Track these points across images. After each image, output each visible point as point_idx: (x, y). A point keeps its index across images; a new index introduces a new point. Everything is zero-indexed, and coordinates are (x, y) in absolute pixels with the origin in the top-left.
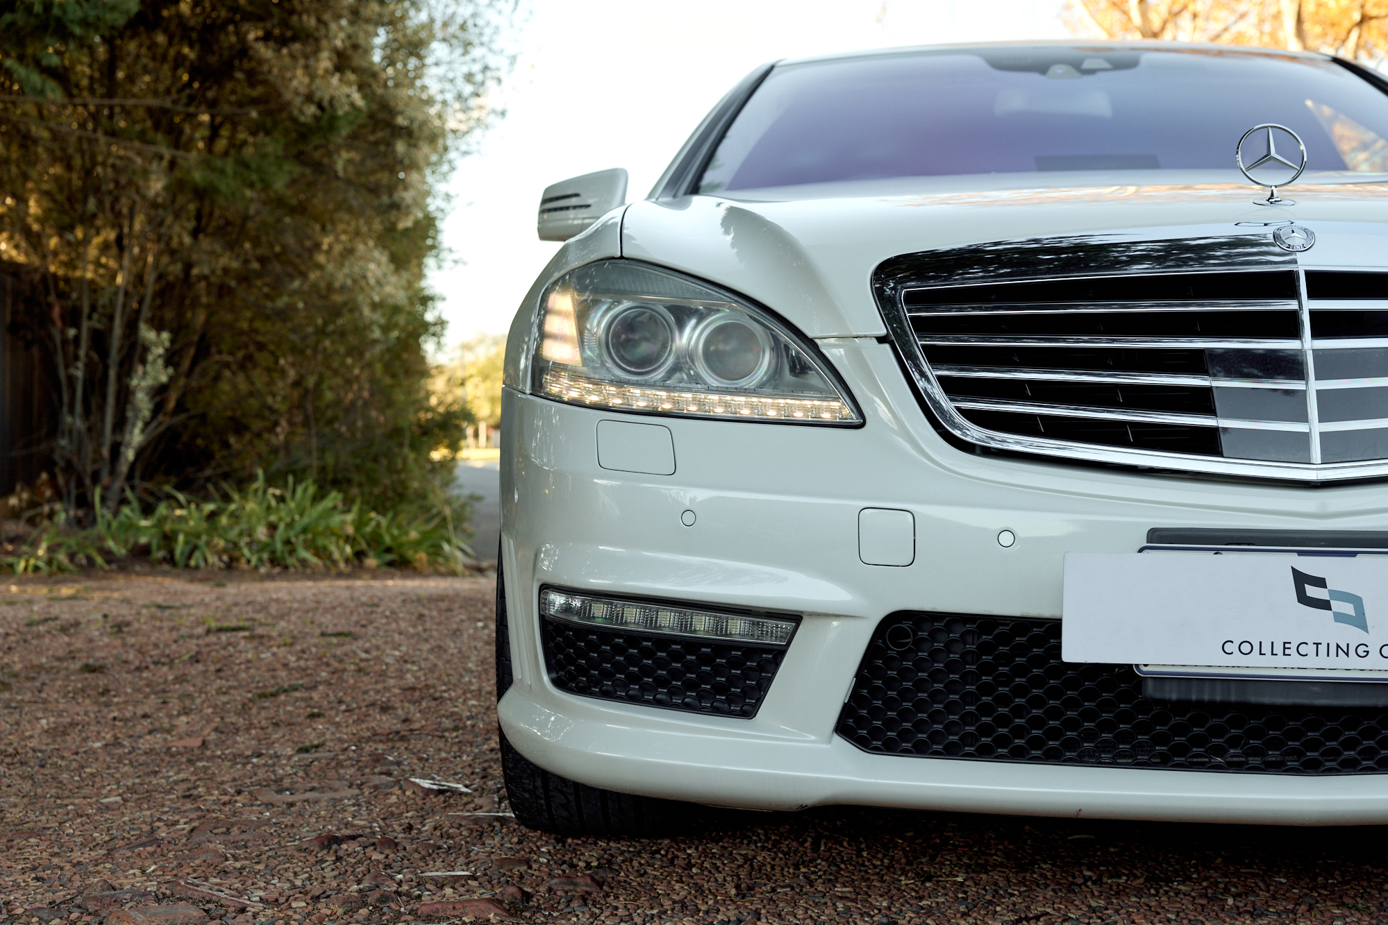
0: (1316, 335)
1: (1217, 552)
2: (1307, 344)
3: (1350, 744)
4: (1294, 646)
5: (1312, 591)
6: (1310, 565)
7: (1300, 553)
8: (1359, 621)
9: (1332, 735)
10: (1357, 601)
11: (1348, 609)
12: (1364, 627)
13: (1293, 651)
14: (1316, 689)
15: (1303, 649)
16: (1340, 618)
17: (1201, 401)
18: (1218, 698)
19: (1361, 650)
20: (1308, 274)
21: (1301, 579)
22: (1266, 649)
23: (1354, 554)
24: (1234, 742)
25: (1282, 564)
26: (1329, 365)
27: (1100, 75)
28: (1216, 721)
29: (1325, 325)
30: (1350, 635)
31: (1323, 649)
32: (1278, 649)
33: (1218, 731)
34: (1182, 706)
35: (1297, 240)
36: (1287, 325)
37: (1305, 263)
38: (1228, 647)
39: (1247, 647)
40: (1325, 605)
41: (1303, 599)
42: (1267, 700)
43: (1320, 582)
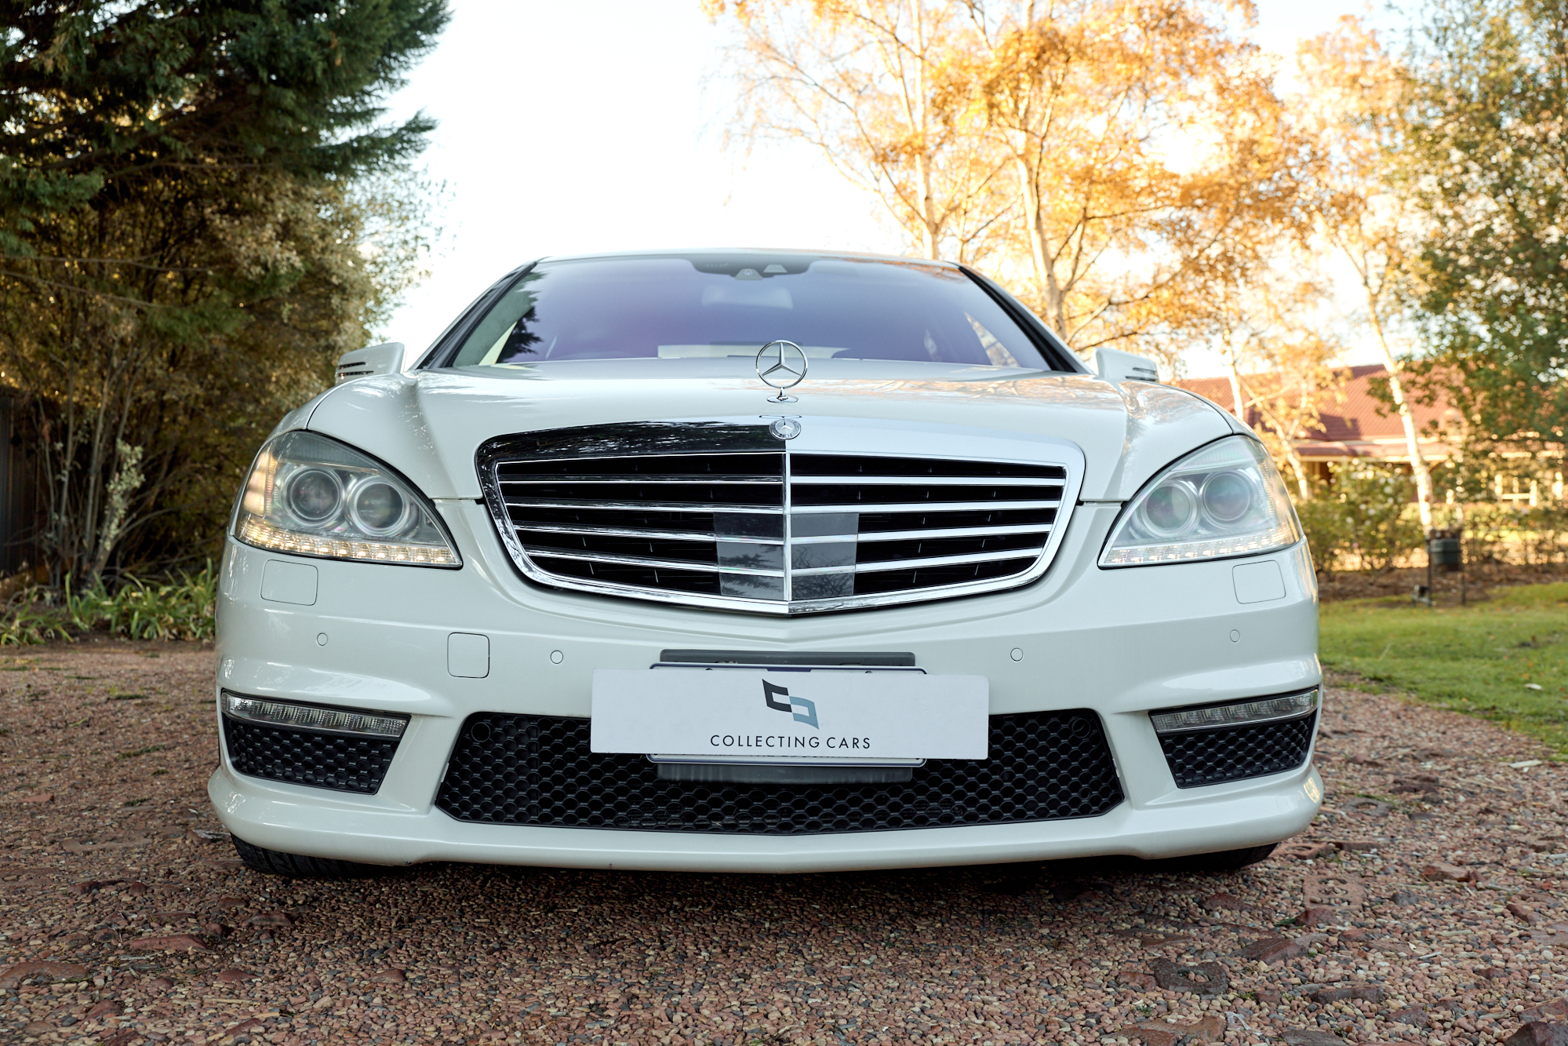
0: (794, 503)
1: (709, 668)
2: (788, 509)
3: (813, 811)
4: (764, 739)
5: (777, 698)
6: (777, 678)
7: (770, 669)
8: (812, 720)
9: (800, 804)
10: (810, 705)
11: (804, 711)
12: (816, 725)
13: (763, 743)
14: (781, 771)
15: (770, 741)
16: (798, 718)
17: (708, 553)
18: (710, 778)
19: (813, 742)
20: (793, 456)
21: (769, 689)
22: (744, 741)
23: (809, 670)
24: (728, 811)
25: (754, 679)
26: (803, 526)
27: (776, 277)
28: (715, 795)
29: (802, 495)
30: (805, 731)
31: (786, 741)
32: (753, 741)
33: (716, 803)
34: (687, 785)
35: (786, 431)
36: (774, 496)
37: (793, 448)
38: (715, 741)
39: (729, 740)
40: (786, 708)
41: (771, 703)
42: (746, 779)
43: (783, 691)
